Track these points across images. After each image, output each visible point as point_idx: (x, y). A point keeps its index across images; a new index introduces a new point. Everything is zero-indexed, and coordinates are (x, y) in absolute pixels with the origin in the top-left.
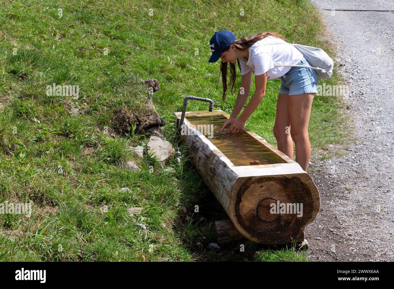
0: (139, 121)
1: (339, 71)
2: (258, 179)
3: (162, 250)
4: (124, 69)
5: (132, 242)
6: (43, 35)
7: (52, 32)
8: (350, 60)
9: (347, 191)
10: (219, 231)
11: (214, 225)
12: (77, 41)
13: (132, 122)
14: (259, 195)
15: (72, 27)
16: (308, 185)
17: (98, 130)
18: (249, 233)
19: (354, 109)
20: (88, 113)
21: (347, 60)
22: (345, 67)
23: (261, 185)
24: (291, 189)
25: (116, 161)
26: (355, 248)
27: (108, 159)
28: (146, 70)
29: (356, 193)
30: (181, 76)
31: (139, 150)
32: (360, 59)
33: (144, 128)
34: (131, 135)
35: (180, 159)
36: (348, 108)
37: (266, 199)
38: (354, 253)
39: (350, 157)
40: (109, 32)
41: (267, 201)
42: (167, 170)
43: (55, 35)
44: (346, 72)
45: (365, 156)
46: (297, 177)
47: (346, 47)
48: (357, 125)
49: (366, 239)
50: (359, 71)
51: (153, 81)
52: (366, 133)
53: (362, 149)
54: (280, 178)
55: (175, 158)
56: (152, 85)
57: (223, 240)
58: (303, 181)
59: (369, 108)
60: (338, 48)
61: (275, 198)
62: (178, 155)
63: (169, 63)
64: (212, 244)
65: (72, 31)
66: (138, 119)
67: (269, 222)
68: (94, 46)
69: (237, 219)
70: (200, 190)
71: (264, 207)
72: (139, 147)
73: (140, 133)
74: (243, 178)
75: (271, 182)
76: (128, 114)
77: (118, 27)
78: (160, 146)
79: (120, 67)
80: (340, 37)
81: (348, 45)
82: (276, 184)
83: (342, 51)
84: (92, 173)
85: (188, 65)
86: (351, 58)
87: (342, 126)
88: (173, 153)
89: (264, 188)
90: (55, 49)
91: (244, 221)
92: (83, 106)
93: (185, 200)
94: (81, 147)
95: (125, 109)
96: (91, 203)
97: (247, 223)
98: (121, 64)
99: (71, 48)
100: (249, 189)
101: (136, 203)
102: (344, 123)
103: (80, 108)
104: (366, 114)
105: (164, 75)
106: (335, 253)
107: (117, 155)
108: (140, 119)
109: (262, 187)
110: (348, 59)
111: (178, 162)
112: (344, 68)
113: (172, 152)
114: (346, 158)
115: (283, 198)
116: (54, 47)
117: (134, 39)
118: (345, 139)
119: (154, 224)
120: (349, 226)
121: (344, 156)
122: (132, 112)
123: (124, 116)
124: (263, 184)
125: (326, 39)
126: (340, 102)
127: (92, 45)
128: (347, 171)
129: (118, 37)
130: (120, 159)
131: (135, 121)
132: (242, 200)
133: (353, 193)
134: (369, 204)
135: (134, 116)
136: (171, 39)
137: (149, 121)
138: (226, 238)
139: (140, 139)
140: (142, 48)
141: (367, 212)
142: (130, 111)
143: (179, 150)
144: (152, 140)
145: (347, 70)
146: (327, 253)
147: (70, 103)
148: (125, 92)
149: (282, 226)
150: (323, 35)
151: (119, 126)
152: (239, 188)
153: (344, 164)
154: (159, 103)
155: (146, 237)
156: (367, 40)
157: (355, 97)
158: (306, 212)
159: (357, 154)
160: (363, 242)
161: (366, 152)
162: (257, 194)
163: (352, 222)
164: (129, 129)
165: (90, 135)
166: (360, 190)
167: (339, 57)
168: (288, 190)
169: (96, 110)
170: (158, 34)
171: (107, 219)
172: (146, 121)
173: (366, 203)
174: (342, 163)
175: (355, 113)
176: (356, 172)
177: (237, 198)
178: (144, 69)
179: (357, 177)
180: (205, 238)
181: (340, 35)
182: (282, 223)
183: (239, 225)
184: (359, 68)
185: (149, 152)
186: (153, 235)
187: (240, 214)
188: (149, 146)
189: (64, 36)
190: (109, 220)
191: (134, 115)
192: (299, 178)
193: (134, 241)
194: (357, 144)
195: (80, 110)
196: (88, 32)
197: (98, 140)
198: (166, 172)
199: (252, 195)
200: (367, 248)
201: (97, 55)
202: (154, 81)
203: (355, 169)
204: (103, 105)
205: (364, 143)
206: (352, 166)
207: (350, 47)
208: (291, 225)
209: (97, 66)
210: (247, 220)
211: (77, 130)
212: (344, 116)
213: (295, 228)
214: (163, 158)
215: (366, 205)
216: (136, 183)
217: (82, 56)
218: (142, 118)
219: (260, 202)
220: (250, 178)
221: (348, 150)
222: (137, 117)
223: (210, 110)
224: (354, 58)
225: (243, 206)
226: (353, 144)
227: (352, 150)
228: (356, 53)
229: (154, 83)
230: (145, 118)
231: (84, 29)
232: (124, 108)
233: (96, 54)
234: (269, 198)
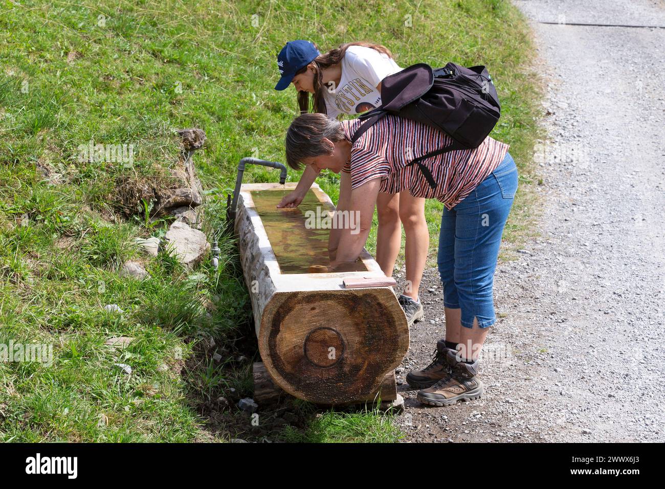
0: (159, 197)
1: (543, 124)
2: (307, 297)
3: (148, 408)
4: (175, 112)
5: (100, 395)
6: (43, 53)
7: (62, 49)
8: (566, 106)
9: (498, 319)
10: (257, 379)
11: (251, 369)
12: (102, 64)
13: (145, 197)
14: (309, 322)
15: (98, 42)
16: (390, 308)
17: (88, 209)
18: (291, 384)
19: (550, 185)
20: (76, 181)
21: (560, 106)
22: (554, 116)
23: (312, 305)
24: (362, 314)
25: (108, 260)
26: (479, 413)
27: (95, 257)
28: (213, 114)
29: (511, 323)
30: (270, 124)
31: (152, 244)
32: (582, 104)
33: (166, 209)
34: (144, 219)
35: (219, 260)
36: (540, 184)
37: (320, 329)
38: (475, 420)
39: (520, 263)
40: (161, 52)
41: (322, 332)
42: (194, 277)
43: (66, 54)
44: (555, 124)
45: (544, 263)
46: (371, 295)
47: (564, 83)
48: (548, 211)
49: (503, 397)
50: (575, 124)
51: (192, 133)
52: (557, 224)
53: (543, 250)
54: (344, 295)
55: (210, 259)
56: (190, 138)
57: (263, 394)
58: (382, 302)
59: (576, 184)
60: (550, 85)
61: (334, 329)
62: (215, 254)
63: (254, 104)
64: (243, 401)
65: (96, 48)
66: (156, 194)
67: (324, 367)
68: (130, 74)
69: (273, 360)
70: (243, 311)
71: (316, 342)
72: (153, 238)
73: (159, 215)
74: (282, 294)
75: (329, 302)
76: (139, 186)
77: (179, 44)
78: (186, 239)
79: (168, 107)
80: (559, 67)
81: (568, 80)
82: (337, 304)
83: (557, 90)
84: (63, 279)
85: (285, 108)
86: (569, 102)
87: (522, 211)
88: (206, 250)
89: (317, 311)
90: (61, 76)
91: (284, 364)
92: (69, 170)
93: (213, 326)
94: (55, 236)
95: (135, 176)
96: (49, 329)
97: (288, 368)
98: (171, 103)
99: (90, 75)
100: (292, 313)
101: (123, 329)
102: (526, 208)
103: (64, 172)
104: (568, 194)
105: (242, 123)
106: (447, 420)
107: (109, 252)
108: (160, 193)
109: (313, 309)
110: (563, 103)
111: (214, 265)
112: (552, 118)
113: (205, 248)
114: (512, 265)
115: (348, 328)
116: (58, 73)
117: (200, 64)
118: (520, 233)
119: (146, 365)
120: (484, 375)
121: (511, 262)
122: (146, 181)
123: (133, 188)
124: (316, 304)
125: (533, 69)
126: (529, 172)
127: (127, 72)
128: (508, 285)
129: (176, 60)
130: (115, 257)
131: (151, 197)
132: (281, 329)
133: (507, 321)
134: (527, 342)
135: (150, 189)
136: (266, 65)
137: (174, 197)
138: (268, 390)
139: (156, 226)
140: (212, 78)
141: (518, 354)
142: (144, 180)
143: (217, 244)
144: (174, 227)
145: (556, 122)
146: (433, 420)
147: (48, 165)
148: (140, 150)
149: (345, 374)
150: (530, 64)
151: (124, 205)
152: (276, 309)
153: (507, 275)
154: (225, 168)
155: (127, 385)
156: (601, 73)
157: (558, 166)
158: (386, 353)
159: (533, 258)
160: (497, 403)
161: (549, 256)
162: (305, 320)
163: (489, 370)
164: (140, 209)
165: (72, 218)
166: (520, 317)
167: (549, 101)
168: (357, 315)
169: (89, 176)
170: (245, 57)
171: (68, 355)
172: (169, 197)
173: (523, 339)
174: (505, 272)
175: (550, 192)
176: (523, 288)
177: (272, 327)
178: (208, 113)
179: (520, 296)
180: (233, 390)
181: (559, 65)
182: (346, 369)
183: (274, 370)
184: (578, 118)
185: (167, 247)
186: (141, 381)
187: (276, 353)
188: (167, 238)
189: (80, 55)
190: (71, 357)
191: (150, 186)
192: (375, 296)
193: (104, 392)
194: (538, 242)
195: (63, 176)
196: (125, 51)
197: (84, 226)
198: (194, 281)
199: (296, 322)
200: (499, 413)
201: (133, 89)
202: (194, 132)
203: (520, 284)
204: (102, 170)
205: (550, 242)
206: (519, 278)
207: (571, 84)
208: (361, 372)
209: (129, 106)
210: (289, 363)
211: (49, 209)
212: (529, 197)
213: (367, 377)
214: (190, 257)
215: (521, 343)
216: (134, 298)
217: (107, 88)
218: (164, 191)
219: (310, 333)
220: (295, 295)
221: (520, 252)
222: (154, 189)
223: (282, 183)
224: (573, 102)
225: (283, 340)
226: (531, 242)
227: (527, 251)
228: (578, 94)
229: (193, 135)
230: (169, 193)
231: (118, 46)
232: (133, 175)
233: (130, 86)
234: (325, 328)
